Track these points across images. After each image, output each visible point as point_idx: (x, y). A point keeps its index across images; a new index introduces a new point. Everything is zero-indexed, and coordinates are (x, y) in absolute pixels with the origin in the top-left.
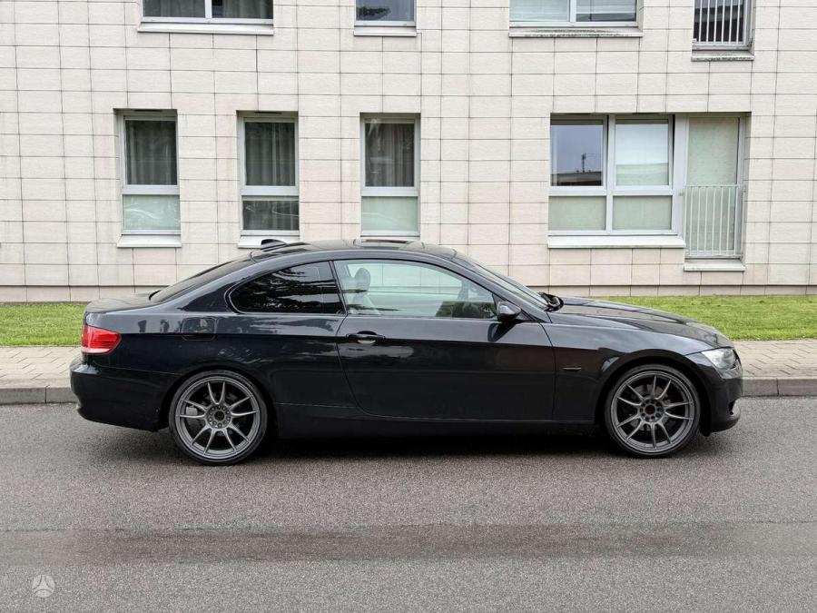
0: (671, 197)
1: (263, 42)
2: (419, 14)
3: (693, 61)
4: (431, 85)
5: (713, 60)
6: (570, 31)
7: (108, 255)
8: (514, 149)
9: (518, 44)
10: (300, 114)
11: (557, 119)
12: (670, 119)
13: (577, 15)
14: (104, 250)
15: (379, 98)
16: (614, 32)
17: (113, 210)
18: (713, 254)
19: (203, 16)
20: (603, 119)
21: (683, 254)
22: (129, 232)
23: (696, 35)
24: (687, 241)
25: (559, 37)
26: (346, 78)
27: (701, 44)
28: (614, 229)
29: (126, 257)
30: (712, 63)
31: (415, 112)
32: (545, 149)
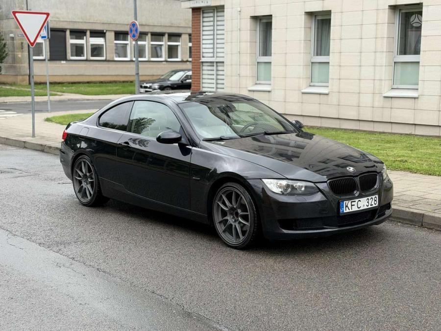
7: (379, 102)
14: (377, 98)
17: (385, 72)
29: (388, 103)
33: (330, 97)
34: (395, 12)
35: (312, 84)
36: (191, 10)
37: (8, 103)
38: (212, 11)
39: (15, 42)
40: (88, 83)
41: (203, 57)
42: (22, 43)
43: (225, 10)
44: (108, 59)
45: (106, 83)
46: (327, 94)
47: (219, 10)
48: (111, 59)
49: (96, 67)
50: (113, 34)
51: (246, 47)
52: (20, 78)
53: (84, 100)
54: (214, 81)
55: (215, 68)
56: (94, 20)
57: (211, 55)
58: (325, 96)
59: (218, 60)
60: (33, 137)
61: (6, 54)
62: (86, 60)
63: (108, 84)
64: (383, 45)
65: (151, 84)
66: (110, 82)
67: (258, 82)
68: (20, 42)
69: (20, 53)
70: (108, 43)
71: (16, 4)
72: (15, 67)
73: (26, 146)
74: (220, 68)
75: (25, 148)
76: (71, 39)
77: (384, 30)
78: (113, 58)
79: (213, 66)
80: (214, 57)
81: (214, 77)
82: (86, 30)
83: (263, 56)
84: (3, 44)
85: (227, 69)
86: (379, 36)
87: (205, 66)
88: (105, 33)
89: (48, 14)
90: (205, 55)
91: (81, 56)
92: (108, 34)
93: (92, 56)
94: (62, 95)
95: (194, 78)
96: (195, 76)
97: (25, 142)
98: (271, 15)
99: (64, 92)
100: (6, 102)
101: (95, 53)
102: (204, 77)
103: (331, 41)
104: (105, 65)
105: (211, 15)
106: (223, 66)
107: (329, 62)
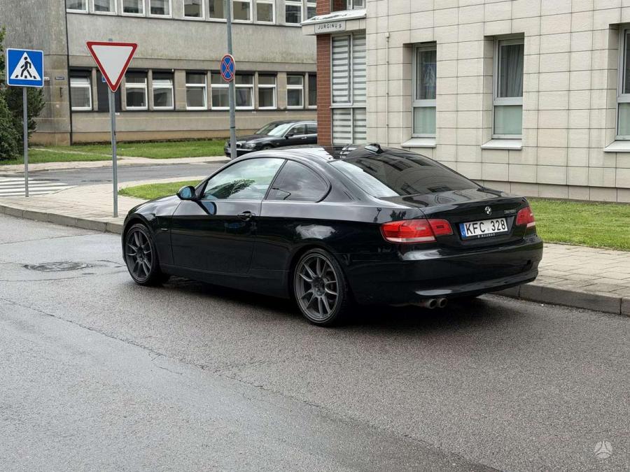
7: (597, 159)
14: (594, 153)
29: (611, 161)
33: (523, 153)
34: (618, 34)
35: (495, 136)
36: (315, 37)
37: (50, 171)
38: (346, 38)
39: (51, 87)
40: (151, 141)
41: (334, 102)
42: (61, 88)
43: (367, 36)
44: (177, 108)
45: (175, 141)
46: (519, 150)
47: (357, 37)
48: (182, 109)
49: (161, 120)
50: (184, 74)
51: (397, 87)
52: (58, 136)
53: (152, 165)
54: (351, 135)
55: (351, 117)
56: (158, 56)
57: (346, 99)
58: (517, 153)
59: (356, 105)
60: (114, 217)
61: (43, 105)
62: (148, 111)
63: (178, 143)
64: (602, 80)
65: (244, 142)
66: (181, 140)
67: (415, 135)
68: (58, 87)
69: (58, 103)
70: (177, 87)
71: (51, 35)
72: (51, 122)
73: (108, 229)
74: (358, 117)
75: (107, 231)
76: (127, 82)
77: (603, 59)
78: (185, 107)
79: (350, 114)
80: (350, 102)
81: (351, 129)
82: (148, 69)
83: (421, 99)
84: (38, 90)
85: (371, 118)
86: (596, 67)
87: (336, 114)
88: (173, 73)
89: (135, 46)
90: (336, 99)
91: (140, 106)
92: (177, 75)
93: (156, 104)
94: (121, 159)
95: (321, 132)
96: (322, 128)
97: (106, 224)
98: (435, 42)
99: (122, 155)
100: (48, 170)
101: (159, 101)
102: (335, 129)
103: (525, 76)
104: (174, 117)
105: (346, 43)
106: (365, 114)
107: (522, 106)
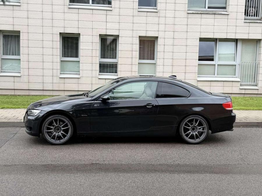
0: (236, 65)
1: (109, 13)
2: (159, 5)
3: (244, 22)
4: (162, 27)
5: (250, 22)
6: (206, 12)
7: (56, 80)
8: (187, 49)
9: (190, 16)
10: (119, 36)
11: (201, 40)
12: (236, 41)
13: (208, 7)
14: (55, 78)
15: (145, 31)
16: (220, 13)
18: (248, 83)
19: (89, 3)
20: (215, 40)
21: (239, 83)
22: (62, 73)
23: (245, 14)
24: (241, 79)
25: (203, 14)
26: (135, 25)
27: (247, 17)
28: (217, 75)
29: (62, 81)
30: (250, 24)
31: (156, 36)
32: (197, 49)
33: (22, 78)
58: (19, 78)
107: (20, 59)
